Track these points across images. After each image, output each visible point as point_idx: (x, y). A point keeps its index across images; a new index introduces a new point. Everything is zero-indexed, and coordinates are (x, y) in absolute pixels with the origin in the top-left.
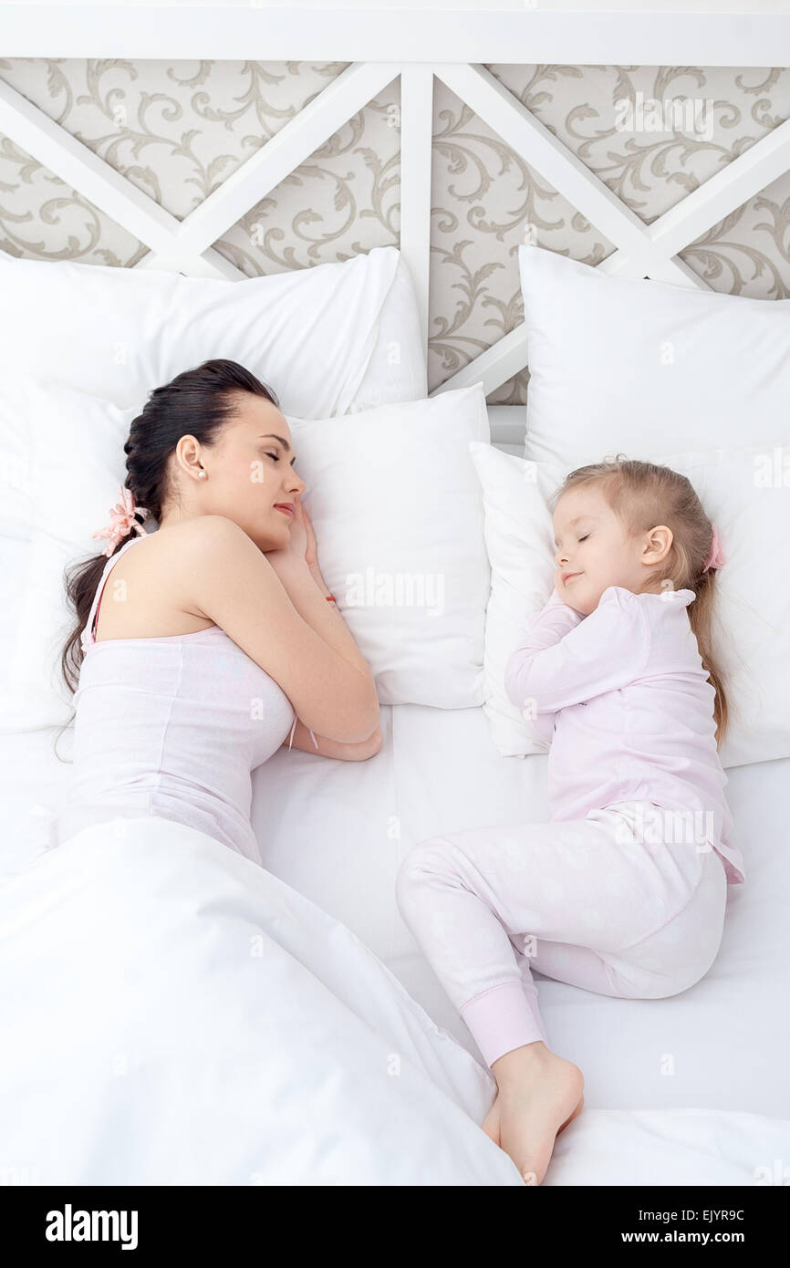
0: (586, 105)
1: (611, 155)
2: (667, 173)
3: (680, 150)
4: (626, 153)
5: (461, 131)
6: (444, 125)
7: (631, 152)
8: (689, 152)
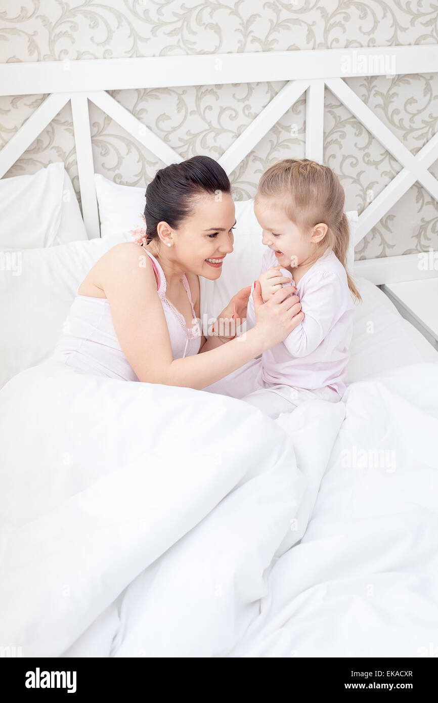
0: (164, 114)
1: (180, 140)
2: (208, 147)
3: (212, 134)
4: (187, 138)
5: (104, 133)
6: (96, 129)
7: (189, 137)
8: (217, 134)
